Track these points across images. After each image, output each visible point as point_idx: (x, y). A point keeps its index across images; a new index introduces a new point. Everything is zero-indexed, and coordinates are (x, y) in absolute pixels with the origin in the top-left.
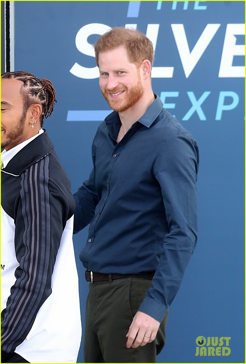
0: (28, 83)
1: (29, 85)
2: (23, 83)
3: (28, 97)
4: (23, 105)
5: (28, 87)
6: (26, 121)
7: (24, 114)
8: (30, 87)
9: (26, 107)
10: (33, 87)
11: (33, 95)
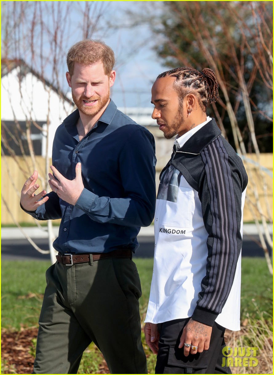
0: (181, 77)
1: (181, 79)
2: (176, 78)
3: (181, 90)
4: (178, 97)
5: (181, 81)
6: (184, 110)
7: (180, 105)
8: (183, 81)
9: (181, 98)
10: (185, 80)
11: (186, 87)
